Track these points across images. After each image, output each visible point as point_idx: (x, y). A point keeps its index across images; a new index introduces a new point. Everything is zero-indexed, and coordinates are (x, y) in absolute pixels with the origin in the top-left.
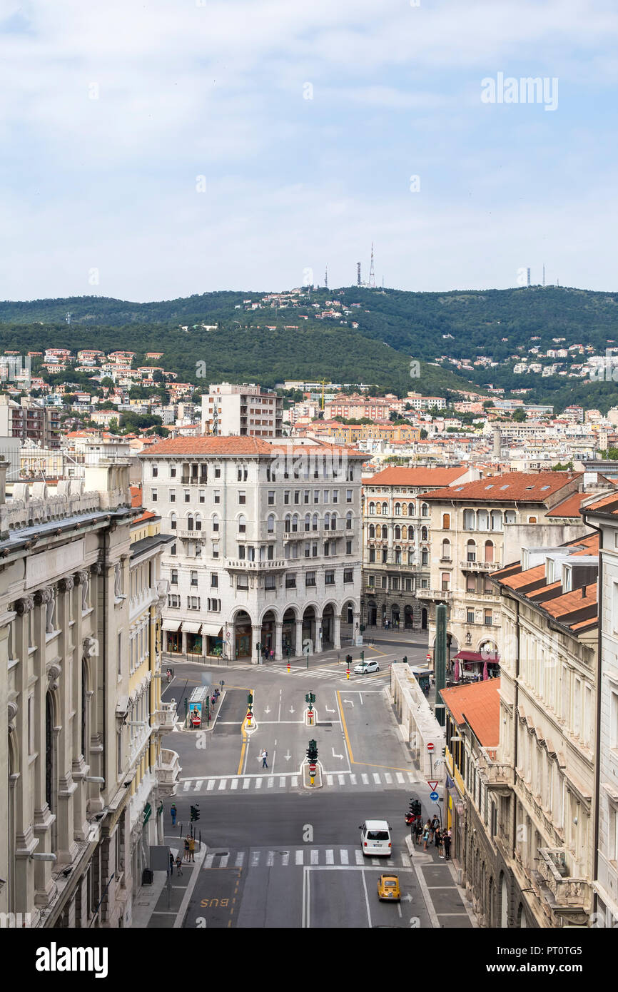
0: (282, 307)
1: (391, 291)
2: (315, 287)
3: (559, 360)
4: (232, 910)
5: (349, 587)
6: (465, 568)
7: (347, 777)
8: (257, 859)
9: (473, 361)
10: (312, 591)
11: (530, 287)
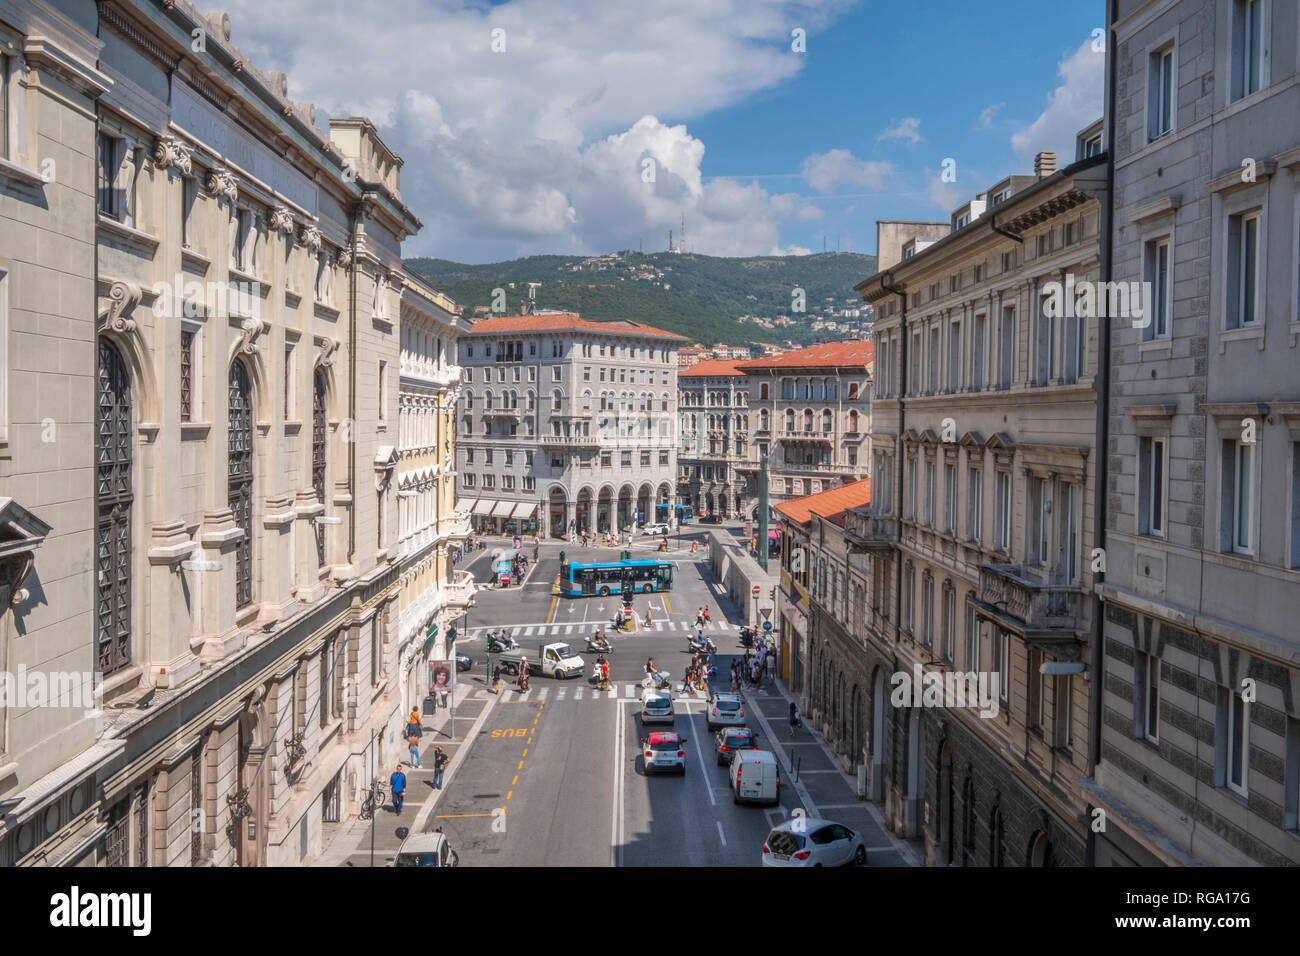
0: (600, 269)
1: (699, 257)
2: (631, 252)
3: (851, 319)
4: (530, 739)
5: (664, 469)
6: (784, 436)
7: (665, 625)
8: (563, 693)
9: (773, 320)
10: (627, 470)
11: (826, 253)
